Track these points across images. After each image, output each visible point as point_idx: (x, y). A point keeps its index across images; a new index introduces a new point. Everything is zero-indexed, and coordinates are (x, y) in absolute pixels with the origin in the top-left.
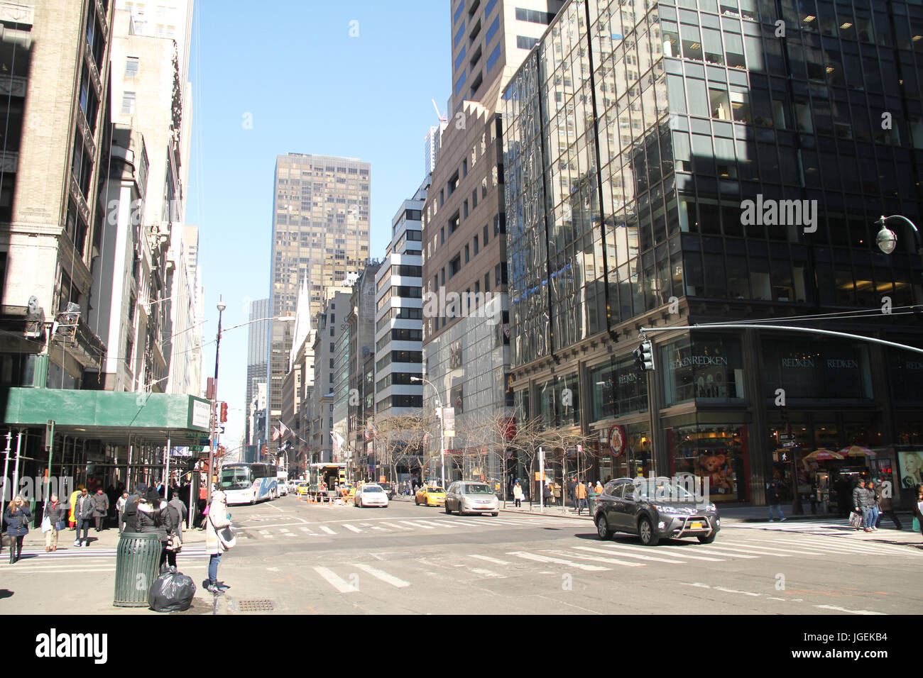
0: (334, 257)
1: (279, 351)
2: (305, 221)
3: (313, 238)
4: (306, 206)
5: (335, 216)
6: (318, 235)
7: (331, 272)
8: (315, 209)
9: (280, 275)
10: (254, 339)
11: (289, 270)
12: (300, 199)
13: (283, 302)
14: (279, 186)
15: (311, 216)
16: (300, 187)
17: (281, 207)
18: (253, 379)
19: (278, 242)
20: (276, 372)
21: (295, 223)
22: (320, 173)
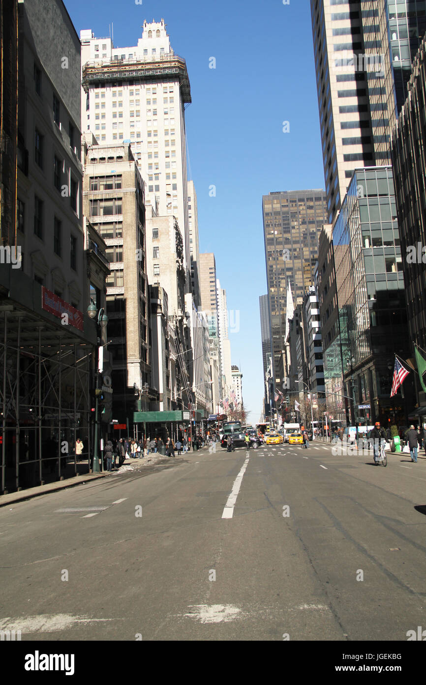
0: (311, 264)
1: (278, 337)
2: (287, 241)
3: (294, 253)
4: (287, 229)
5: (308, 234)
6: (298, 250)
7: (309, 276)
8: (293, 231)
9: (273, 282)
10: (265, 324)
11: (279, 278)
12: (282, 224)
13: (277, 301)
14: (266, 218)
15: (292, 237)
16: (281, 217)
17: (269, 234)
18: (267, 354)
19: (269, 259)
20: (277, 352)
21: (279, 243)
22: (294, 204)
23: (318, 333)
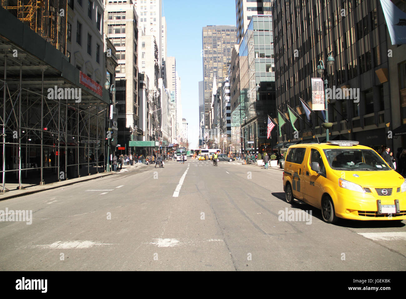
0: (227, 66)
1: (207, 104)
2: (215, 52)
3: (218, 59)
4: (215, 46)
5: (226, 49)
6: (220, 57)
7: (226, 72)
8: (218, 47)
9: (206, 74)
10: (201, 96)
11: (210, 72)
12: (212, 43)
13: (208, 85)
14: (204, 39)
15: (217, 50)
16: (212, 39)
17: (205, 48)
18: (201, 112)
19: (205, 62)
20: (207, 112)
21: (211, 53)
22: (219, 33)
23: (229, 103)
